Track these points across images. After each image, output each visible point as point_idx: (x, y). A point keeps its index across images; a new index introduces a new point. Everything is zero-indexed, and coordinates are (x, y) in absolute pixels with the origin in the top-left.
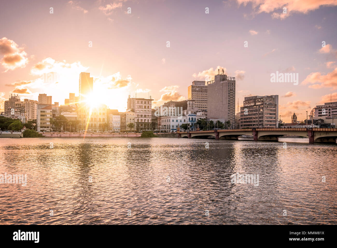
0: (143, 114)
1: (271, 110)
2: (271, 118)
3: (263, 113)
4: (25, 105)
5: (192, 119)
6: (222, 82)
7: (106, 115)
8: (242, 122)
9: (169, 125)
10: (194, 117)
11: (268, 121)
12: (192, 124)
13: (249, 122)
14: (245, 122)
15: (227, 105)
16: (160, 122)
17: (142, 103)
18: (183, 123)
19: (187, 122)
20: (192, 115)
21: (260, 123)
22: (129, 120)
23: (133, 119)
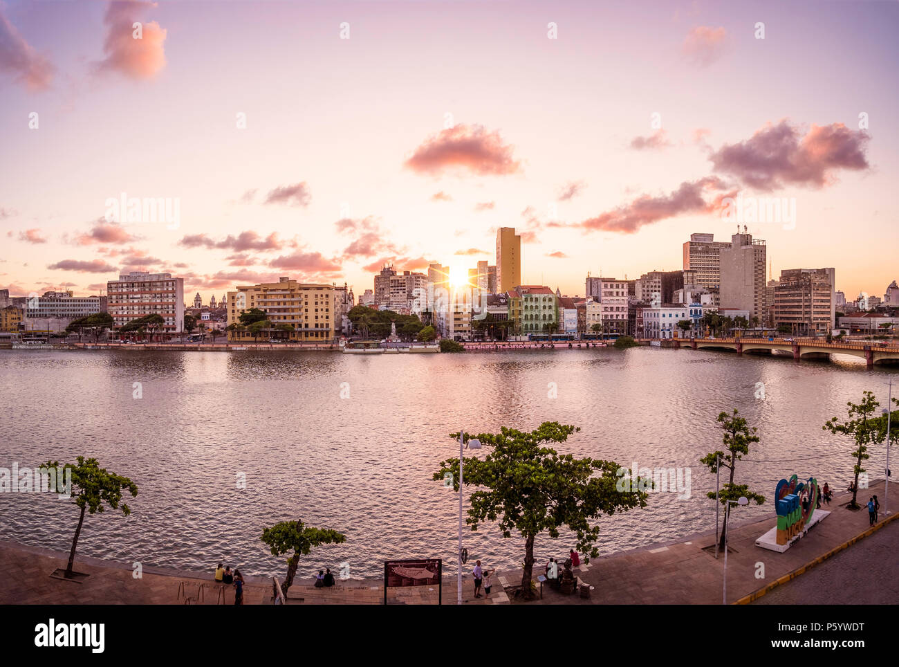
0: (615, 306)
1: (823, 295)
2: (824, 307)
3: (811, 299)
5: (696, 311)
6: (744, 247)
7: (554, 308)
8: (777, 313)
9: (656, 323)
10: (698, 309)
11: (818, 313)
12: (696, 321)
13: (789, 313)
15: (753, 286)
16: (642, 317)
17: (612, 286)
18: (680, 318)
19: (688, 317)
20: (696, 306)
22: (591, 316)
23: (598, 315)
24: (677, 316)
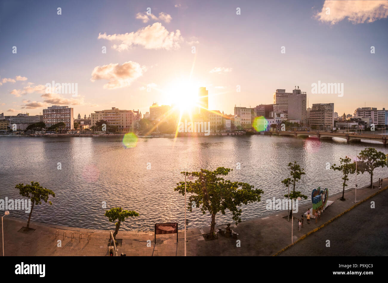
0: (246, 118)
1: (329, 114)
2: (330, 119)
3: (324, 115)
5: (278, 120)
6: (297, 95)
7: (221, 119)
10: (279, 119)
11: (327, 121)
12: (278, 124)
13: (316, 121)
14: (313, 121)
15: (301, 110)
16: (256, 122)
19: (275, 123)
21: (323, 122)
22: (237, 122)
23: (239, 122)
24: (271, 122)
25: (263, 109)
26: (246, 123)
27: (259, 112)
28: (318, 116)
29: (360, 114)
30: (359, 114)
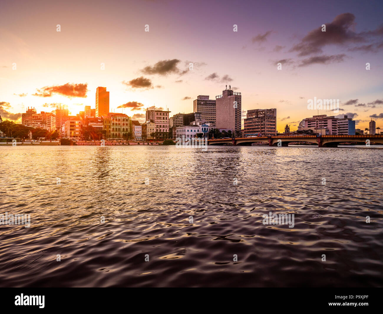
0: (162, 125)
1: (271, 122)
2: (272, 128)
3: (265, 124)
4: (41, 117)
5: (205, 129)
6: (229, 97)
7: (129, 125)
9: (184, 134)
11: (269, 131)
12: (205, 134)
15: (235, 117)
16: (175, 132)
17: (161, 114)
18: (197, 132)
19: (201, 132)
20: (205, 126)
22: (149, 130)
23: (153, 129)
24: (195, 131)
25: (182, 119)
26: (162, 131)
27: (176, 123)
28: (256, 125)
29: (310, 124)
30: (308, 124)
